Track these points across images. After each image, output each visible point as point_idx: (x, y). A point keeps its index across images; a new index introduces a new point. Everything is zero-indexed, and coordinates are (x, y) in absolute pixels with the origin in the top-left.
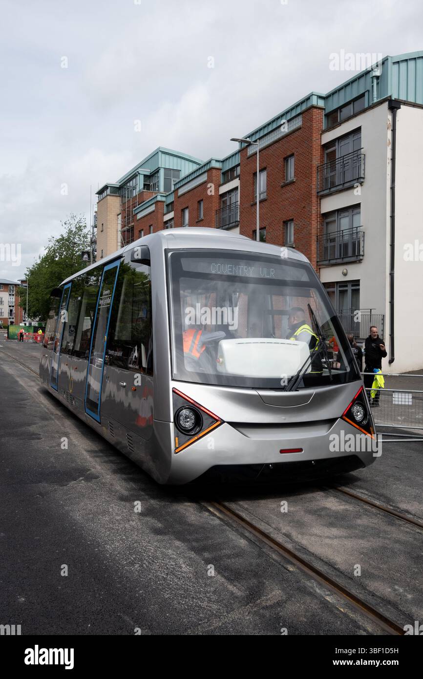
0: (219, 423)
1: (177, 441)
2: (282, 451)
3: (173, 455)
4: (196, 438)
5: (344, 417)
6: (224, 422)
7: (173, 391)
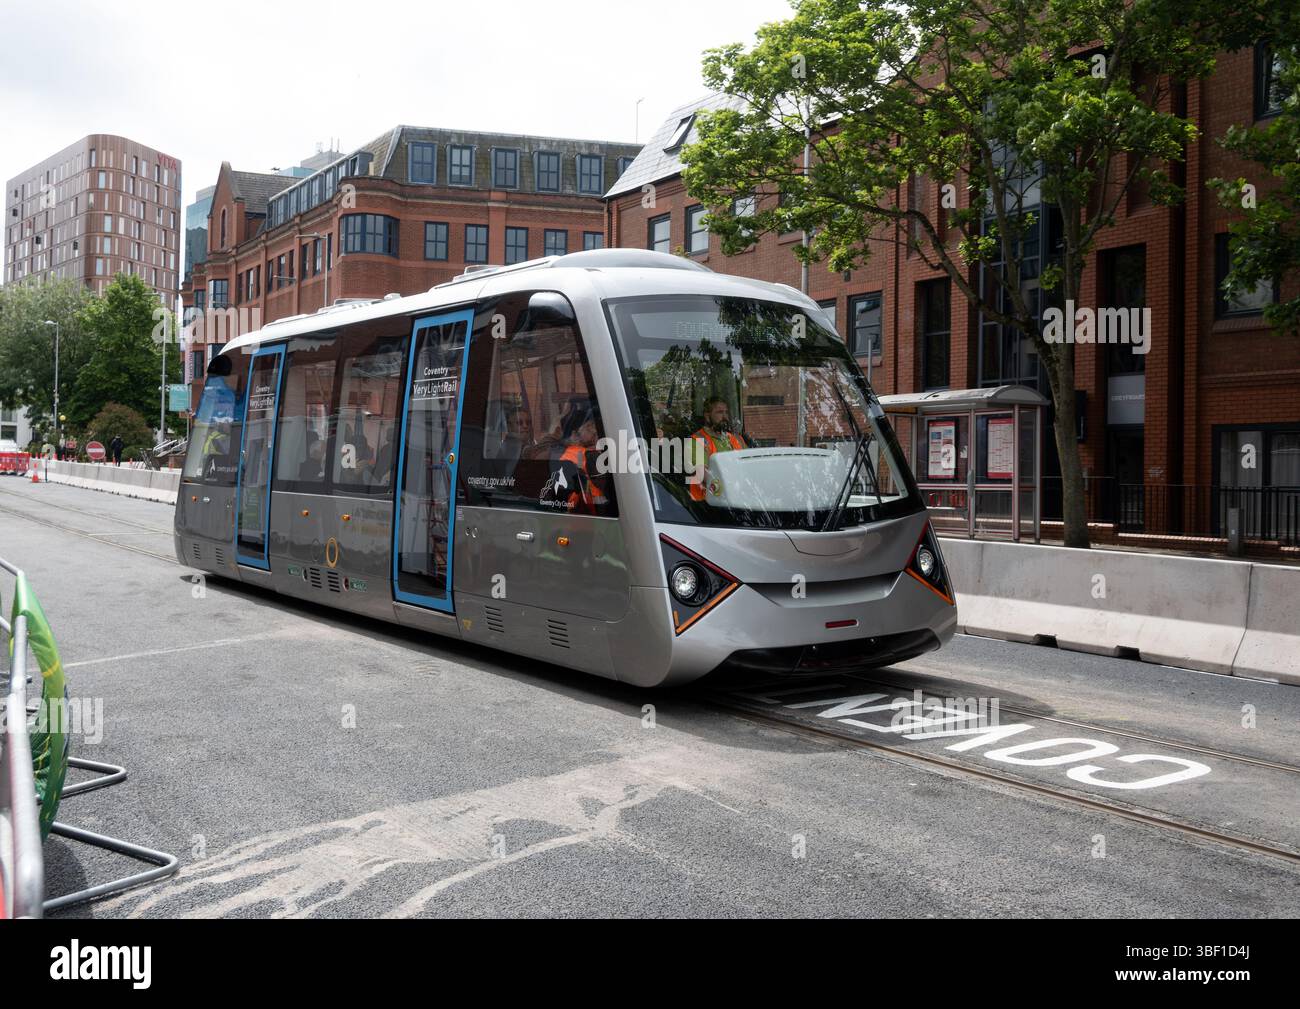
0: (736, 584)
1: (676, 618)
2: (829, 625)
3: (675, 640)
4: (704, 610)
5: (909, 570)
6: (741, 584)
7: (662, 539)
